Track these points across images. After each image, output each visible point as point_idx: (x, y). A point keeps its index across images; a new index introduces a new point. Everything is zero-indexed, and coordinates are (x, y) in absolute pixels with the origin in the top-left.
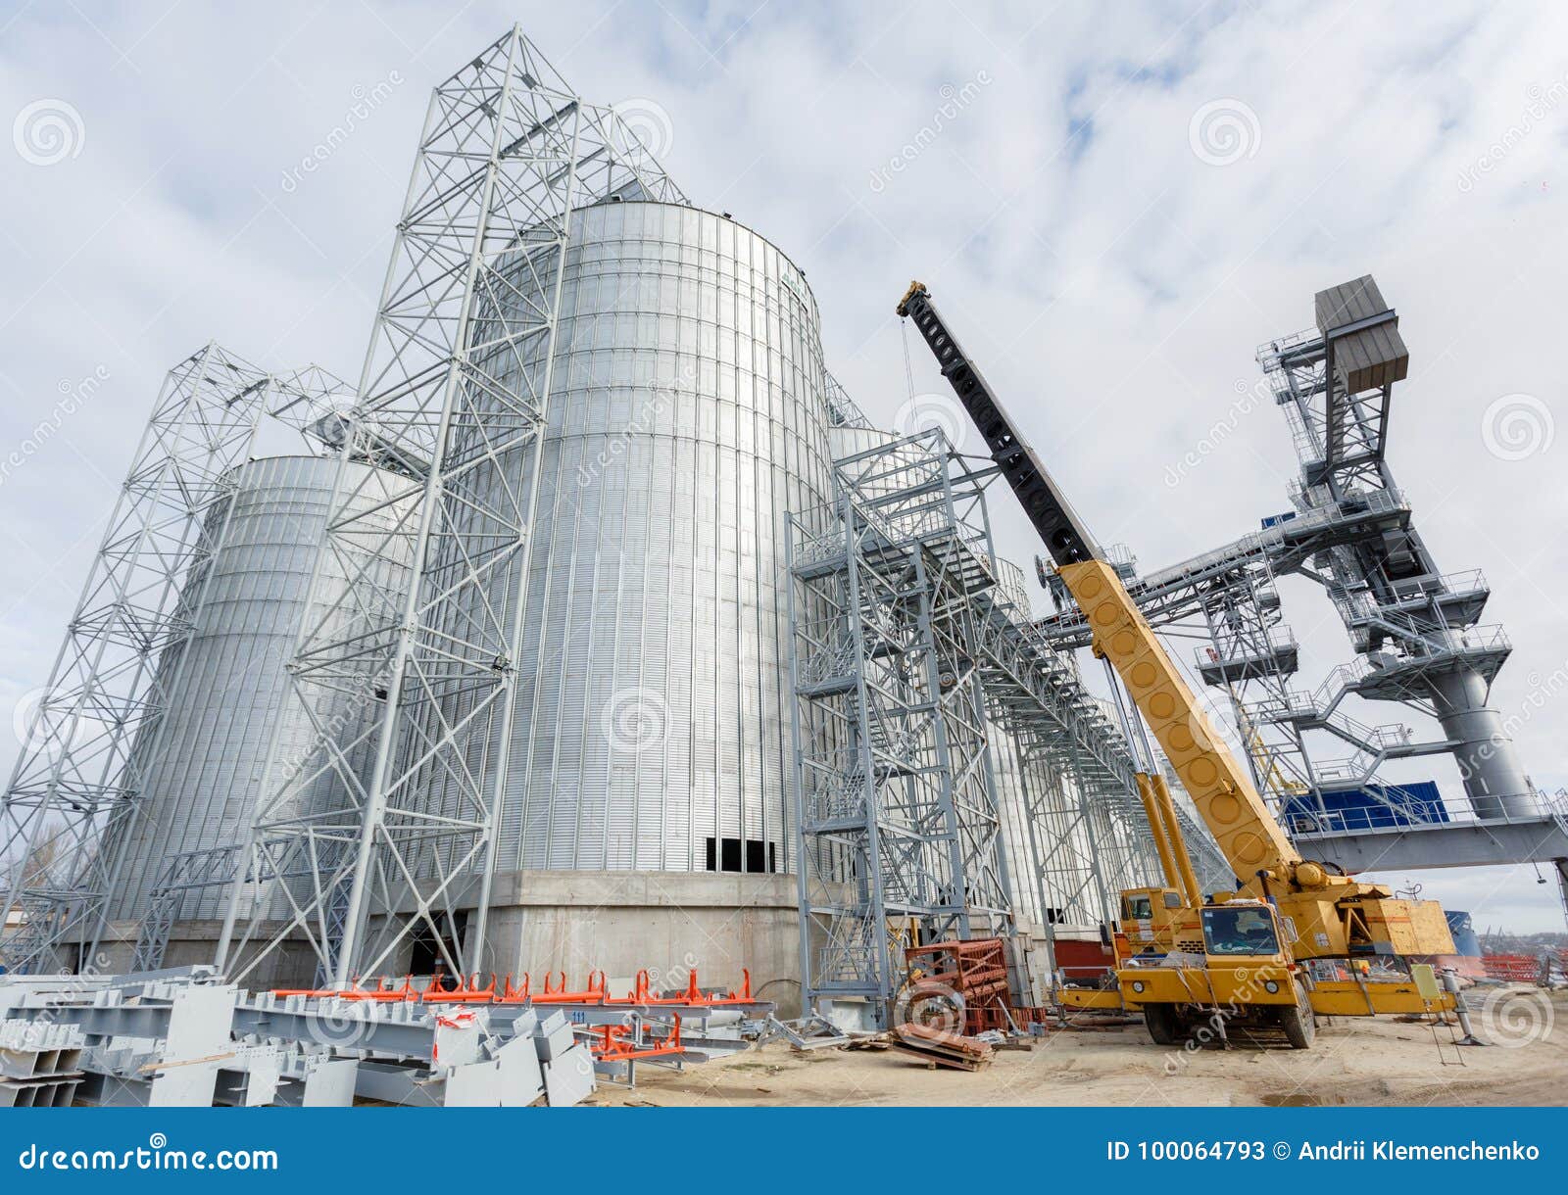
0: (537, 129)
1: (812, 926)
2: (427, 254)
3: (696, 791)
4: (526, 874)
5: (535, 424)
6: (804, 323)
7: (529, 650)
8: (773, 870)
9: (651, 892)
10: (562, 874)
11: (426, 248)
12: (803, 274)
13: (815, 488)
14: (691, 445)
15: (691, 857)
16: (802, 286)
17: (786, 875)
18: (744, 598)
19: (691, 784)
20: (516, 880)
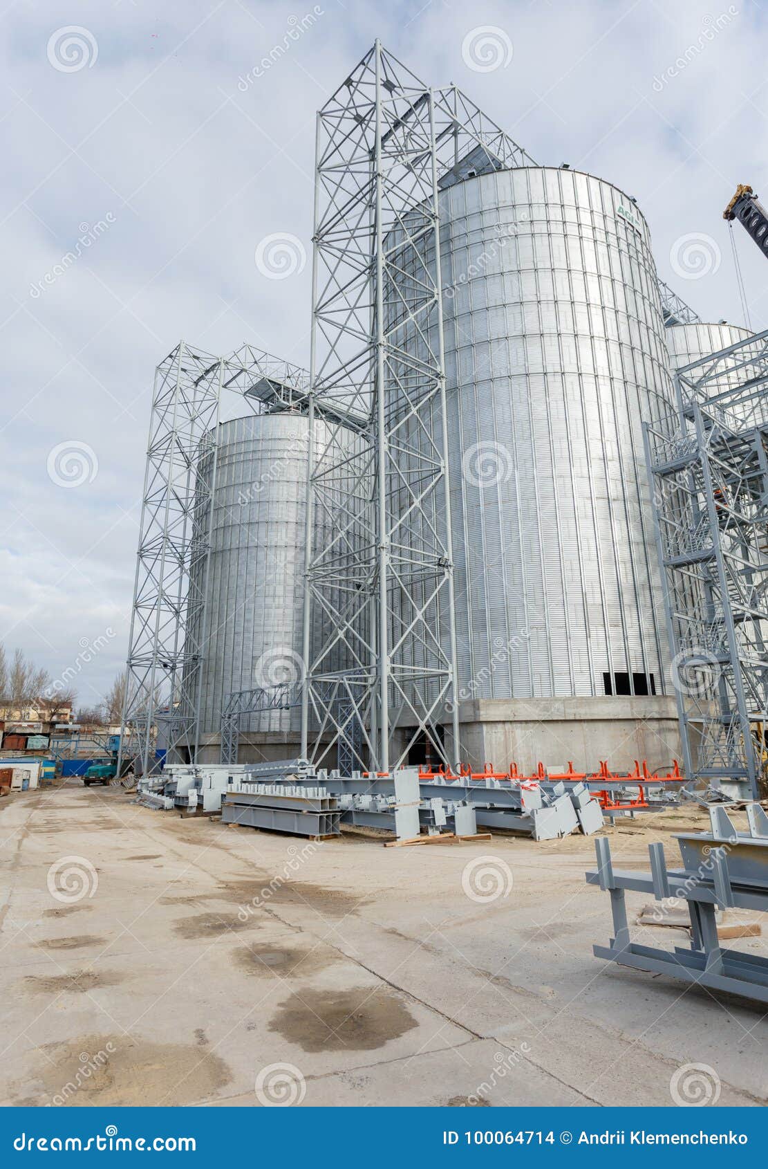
0: (397, 124)
1: (691, 732)
2: (341, 259)
3: (592, 642)
4: (482, 701)
5: (439, 381)
6: (639, 248)
7: (459, 550)
8: (654, 693)
9: (568, 711)
10: (506, 700)
11: (339, 254)
12: (635, 201)
13: (661, 394)
14: (559, 378)
15: (593, 687)
16: (634, 213)
17: (664, 696)
18: (613, 494)
19: (588, 636)
20: (475, 705)
